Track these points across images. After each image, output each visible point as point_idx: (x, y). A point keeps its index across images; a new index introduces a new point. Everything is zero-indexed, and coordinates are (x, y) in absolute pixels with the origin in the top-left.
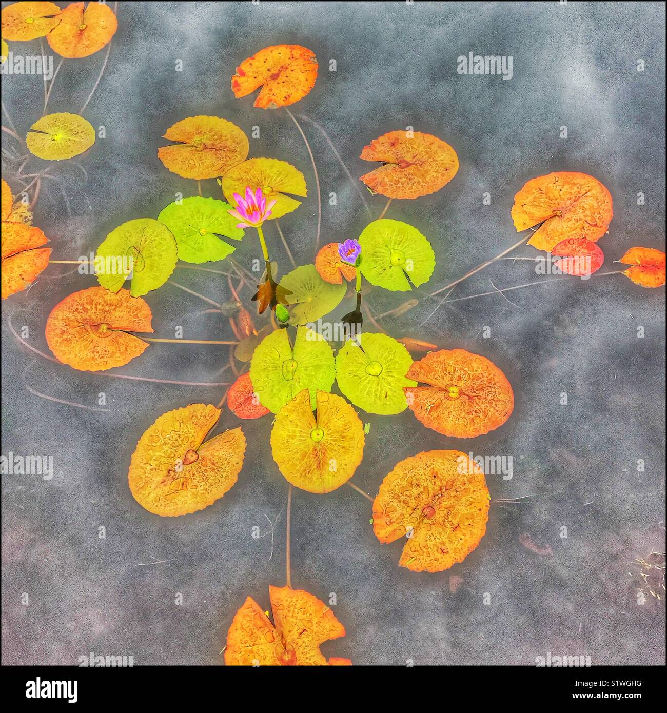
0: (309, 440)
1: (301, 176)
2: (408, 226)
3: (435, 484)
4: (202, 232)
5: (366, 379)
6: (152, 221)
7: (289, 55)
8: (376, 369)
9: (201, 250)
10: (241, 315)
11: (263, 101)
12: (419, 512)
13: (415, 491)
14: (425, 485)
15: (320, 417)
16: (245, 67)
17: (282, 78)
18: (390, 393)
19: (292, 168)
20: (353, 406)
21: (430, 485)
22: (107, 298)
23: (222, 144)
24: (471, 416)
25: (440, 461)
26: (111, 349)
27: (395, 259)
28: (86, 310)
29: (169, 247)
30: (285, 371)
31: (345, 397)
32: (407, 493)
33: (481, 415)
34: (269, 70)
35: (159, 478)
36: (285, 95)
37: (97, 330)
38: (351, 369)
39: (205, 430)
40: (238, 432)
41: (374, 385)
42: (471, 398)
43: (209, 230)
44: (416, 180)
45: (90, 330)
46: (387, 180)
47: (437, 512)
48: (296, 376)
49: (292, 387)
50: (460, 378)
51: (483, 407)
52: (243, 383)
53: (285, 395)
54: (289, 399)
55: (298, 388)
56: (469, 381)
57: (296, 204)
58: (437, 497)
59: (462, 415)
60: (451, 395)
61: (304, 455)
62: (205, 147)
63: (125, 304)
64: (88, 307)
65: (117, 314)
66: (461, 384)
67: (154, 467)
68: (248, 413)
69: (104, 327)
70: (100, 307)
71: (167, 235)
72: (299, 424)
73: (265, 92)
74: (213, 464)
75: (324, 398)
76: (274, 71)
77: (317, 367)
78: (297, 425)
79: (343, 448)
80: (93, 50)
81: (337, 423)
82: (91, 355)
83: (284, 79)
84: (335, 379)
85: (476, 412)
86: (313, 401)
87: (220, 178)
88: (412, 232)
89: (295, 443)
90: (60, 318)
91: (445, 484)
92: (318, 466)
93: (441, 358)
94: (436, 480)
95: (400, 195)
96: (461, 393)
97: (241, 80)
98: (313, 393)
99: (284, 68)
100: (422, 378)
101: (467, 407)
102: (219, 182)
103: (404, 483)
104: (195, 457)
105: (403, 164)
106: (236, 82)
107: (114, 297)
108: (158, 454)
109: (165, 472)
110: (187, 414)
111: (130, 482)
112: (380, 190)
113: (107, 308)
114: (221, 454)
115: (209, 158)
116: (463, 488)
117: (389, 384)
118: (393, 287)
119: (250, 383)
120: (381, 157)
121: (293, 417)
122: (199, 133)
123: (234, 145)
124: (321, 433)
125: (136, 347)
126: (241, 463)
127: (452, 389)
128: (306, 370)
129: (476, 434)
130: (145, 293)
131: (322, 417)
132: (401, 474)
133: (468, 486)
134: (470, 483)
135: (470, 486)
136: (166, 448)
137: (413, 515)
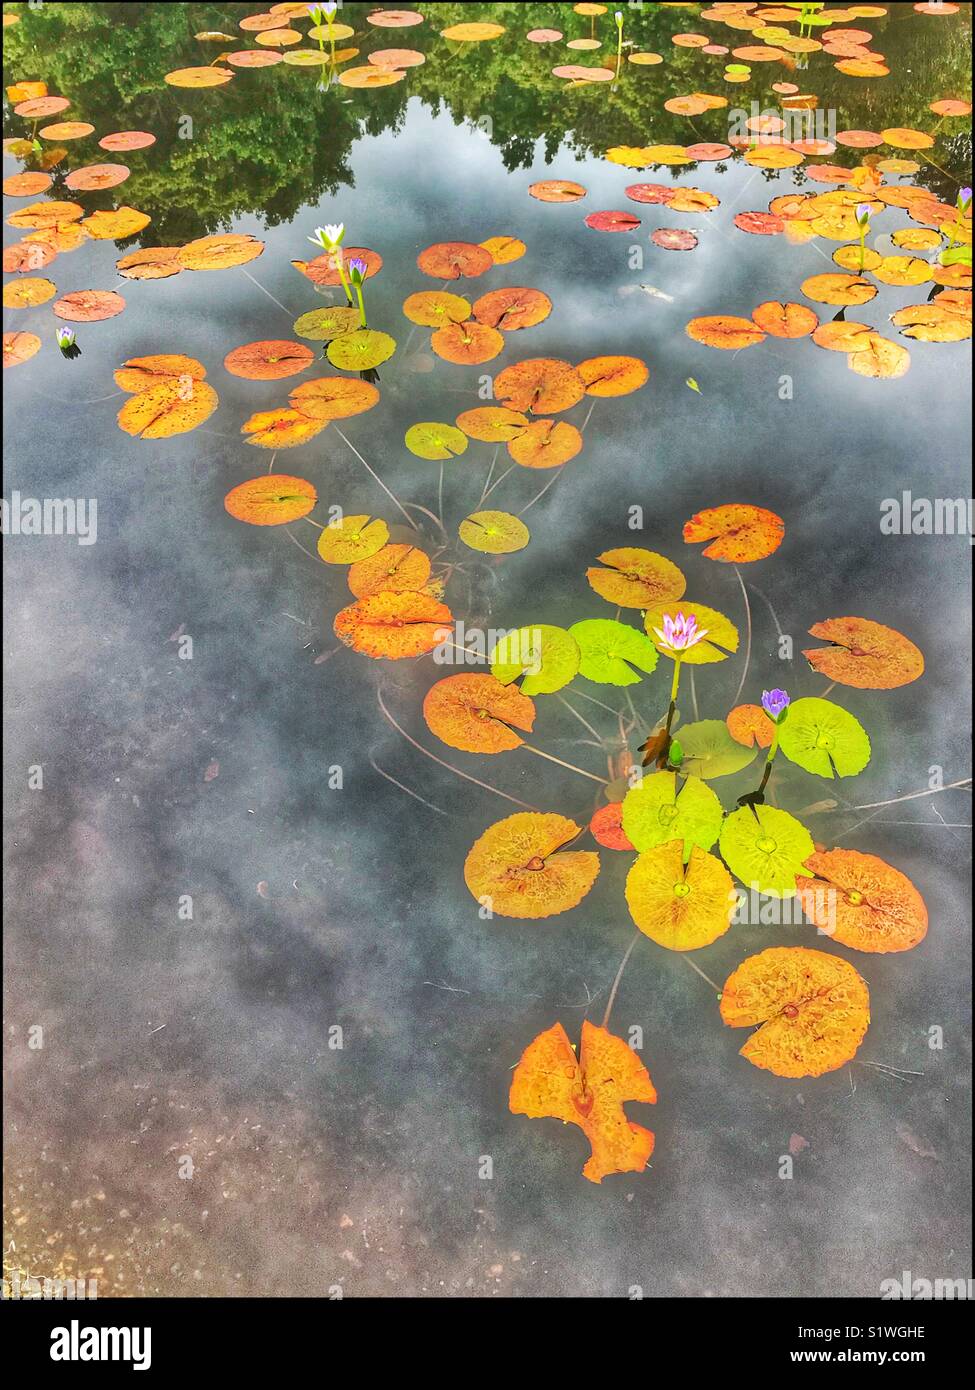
0: (670, 892)
1: (735, 632)
2: (847, 714)
3: (806, 984)
4: (610, 654)
5: (752, 852)
6: (562, 630)
7: (755, 516)
8: (768, 846)
9: (603, 670)
10: (623, 754)
11: (713, 553)
12: (778, 1008)
13: (780, 984)
14: (795, 981)
15: (690, 872)
16: (703, 516)
17: (742, 535)
18: (778, 875)
19: (726, 622)
20: (731, 873)
21: (800, 983)
22: (496, 687)
23: (657, 580)
24: (869, 929)
25: (820, 963)
26: (485, 734)
27: (822, 742)
28: (470, 692)
29: (571, 659)
30: (661, 814)
31: (724, 862)
32: (771, 982)
33: (882, 932)
34: (728, 525)
35: (497, 873)
36: (740, 552)
37: (475, 714)
38: (739, 836)
39: (559, 842)
40: (593, 856)
41: (763, 861)
42: (873, 909)
43: (618, 654)
44: (868, 670)
45: (468, 710)
46: (833, 661)
47: (800, 1014)
48: (674, 823)
49: (666, 833)
50: (866, 887)
51: (887, 924)
52: (611, 811)
53: (655, 837)
54: (659, 842)
55: (673, 835)
56: (877, 893)
57: (722, 657)
58: (805, 999)
59: (859, 925)
60: (852, 900)
61: (660, 905)
62: (638, 579)
63: (511, 698)
64: (475, 691)
65: (501, 705)
66: (866, 892)
67: (495, 859)
68: (610, 842)
69: (483, 714)
70: (485, 693)
71: (573, 649)
72: (664, 871)
73: (718, 544)
74: (558, 878)
75: (700, 854)
76: (734, 527)
77: (700, 823)
78: (661, 872)
79: (708, 912)
80: (549, 465)
81: (708, 885)
82: (462, 734)
83: (743, 537)
84: (718, 841)
85: (876, 926)
86: (686, 855)
87: (645, 611)
88: (850, 721)
89: (653, 888)
90: (443, 691)
91: (818, 988)
92: (675, 920)
93: (850, 859)
94: (809, 980)
95: (845, 681)
96: (864, 902)
97: (694, 527)
98: (688, 847)
99: (746, 527)
100: (821, 872)
101: (867, 918)
102: (643, 614)
103: (770, 972)
104: (540, 865)
105: (858, 652)
106: (689, 527)
107: (502, 688)
108: (503, 849)
109: (505, 869)
110: (544, 821)
111: (466, 866)
112: (822, 669)
113: (492, 696)
114: (570, 871)
115: (638, 589)
116: (838, 999)
117: (780, 865)
118: (811, 768)
119: (620, 813)
120: (834, 638)
121: (660, 862)
122: (635, 565)
123: (670, 584)
124: (686, 889)
125: (510, 741)
126: (588, 888)
127: (854, 895)
128: (687, 820)
129: (871, 950)
130: (535, 694)
131: (692, 873)
132: (769, 961)
133: (845, 999)
134: (850, 997)
135: (848, 1001)
136: (513, 846)
137: (771, 1008)
